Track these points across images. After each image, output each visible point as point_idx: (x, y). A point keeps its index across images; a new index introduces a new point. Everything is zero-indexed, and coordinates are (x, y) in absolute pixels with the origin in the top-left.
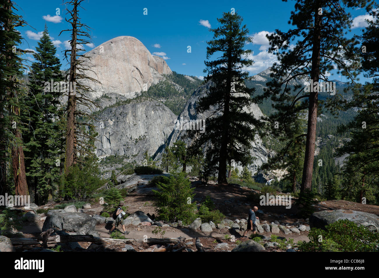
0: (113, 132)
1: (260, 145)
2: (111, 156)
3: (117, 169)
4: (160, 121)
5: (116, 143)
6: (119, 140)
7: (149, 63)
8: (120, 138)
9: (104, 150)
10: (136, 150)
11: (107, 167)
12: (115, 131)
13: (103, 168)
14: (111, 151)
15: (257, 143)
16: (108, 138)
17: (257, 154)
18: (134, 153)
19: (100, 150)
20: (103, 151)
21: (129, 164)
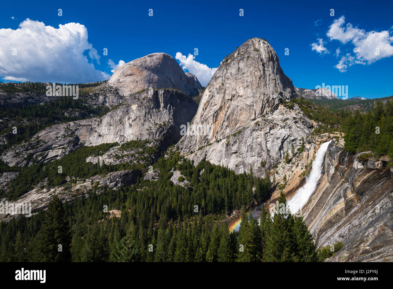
0: (135, 117)
1: (301, 115)
2: (132, 141)
3: (136, 153)
4: (186, 111)
5: (138, 128)
6: (142, 125)
7: (181, 77)
8: (143, 123)
9: (126, 135)
10: (159, 135)
11: (126, 151)
12: (138, 115)
13: (123, 152)
14: (133, 136)
15: (297, 113)
16: (130, 123)
17: (298, 125)
18: (157, 138)
19: (122, 136)
20: (125, 137)
21: (151, 148)
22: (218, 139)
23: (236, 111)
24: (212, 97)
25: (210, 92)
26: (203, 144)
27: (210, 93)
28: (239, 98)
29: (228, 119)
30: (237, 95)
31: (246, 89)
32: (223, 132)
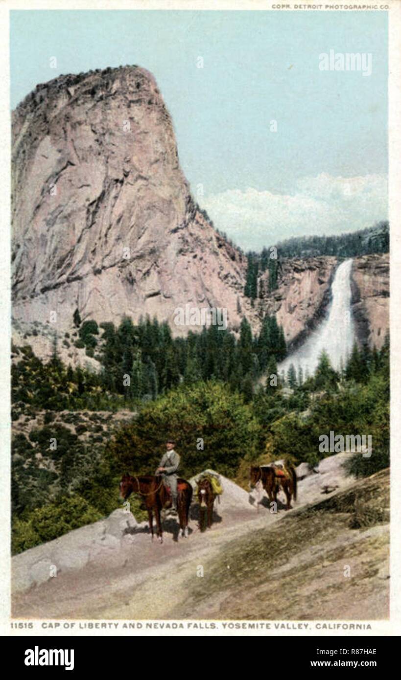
22: (99, 267)
23: (138, 208)
24: (67, 165)
25: (60, 151)
26: (57, 276)
27: (59, 155)
28: (141, 182)
29: (119, 221)
30: (136, 174)
31: (155, 166)
32: (111, 252)
